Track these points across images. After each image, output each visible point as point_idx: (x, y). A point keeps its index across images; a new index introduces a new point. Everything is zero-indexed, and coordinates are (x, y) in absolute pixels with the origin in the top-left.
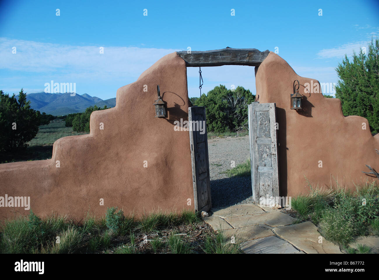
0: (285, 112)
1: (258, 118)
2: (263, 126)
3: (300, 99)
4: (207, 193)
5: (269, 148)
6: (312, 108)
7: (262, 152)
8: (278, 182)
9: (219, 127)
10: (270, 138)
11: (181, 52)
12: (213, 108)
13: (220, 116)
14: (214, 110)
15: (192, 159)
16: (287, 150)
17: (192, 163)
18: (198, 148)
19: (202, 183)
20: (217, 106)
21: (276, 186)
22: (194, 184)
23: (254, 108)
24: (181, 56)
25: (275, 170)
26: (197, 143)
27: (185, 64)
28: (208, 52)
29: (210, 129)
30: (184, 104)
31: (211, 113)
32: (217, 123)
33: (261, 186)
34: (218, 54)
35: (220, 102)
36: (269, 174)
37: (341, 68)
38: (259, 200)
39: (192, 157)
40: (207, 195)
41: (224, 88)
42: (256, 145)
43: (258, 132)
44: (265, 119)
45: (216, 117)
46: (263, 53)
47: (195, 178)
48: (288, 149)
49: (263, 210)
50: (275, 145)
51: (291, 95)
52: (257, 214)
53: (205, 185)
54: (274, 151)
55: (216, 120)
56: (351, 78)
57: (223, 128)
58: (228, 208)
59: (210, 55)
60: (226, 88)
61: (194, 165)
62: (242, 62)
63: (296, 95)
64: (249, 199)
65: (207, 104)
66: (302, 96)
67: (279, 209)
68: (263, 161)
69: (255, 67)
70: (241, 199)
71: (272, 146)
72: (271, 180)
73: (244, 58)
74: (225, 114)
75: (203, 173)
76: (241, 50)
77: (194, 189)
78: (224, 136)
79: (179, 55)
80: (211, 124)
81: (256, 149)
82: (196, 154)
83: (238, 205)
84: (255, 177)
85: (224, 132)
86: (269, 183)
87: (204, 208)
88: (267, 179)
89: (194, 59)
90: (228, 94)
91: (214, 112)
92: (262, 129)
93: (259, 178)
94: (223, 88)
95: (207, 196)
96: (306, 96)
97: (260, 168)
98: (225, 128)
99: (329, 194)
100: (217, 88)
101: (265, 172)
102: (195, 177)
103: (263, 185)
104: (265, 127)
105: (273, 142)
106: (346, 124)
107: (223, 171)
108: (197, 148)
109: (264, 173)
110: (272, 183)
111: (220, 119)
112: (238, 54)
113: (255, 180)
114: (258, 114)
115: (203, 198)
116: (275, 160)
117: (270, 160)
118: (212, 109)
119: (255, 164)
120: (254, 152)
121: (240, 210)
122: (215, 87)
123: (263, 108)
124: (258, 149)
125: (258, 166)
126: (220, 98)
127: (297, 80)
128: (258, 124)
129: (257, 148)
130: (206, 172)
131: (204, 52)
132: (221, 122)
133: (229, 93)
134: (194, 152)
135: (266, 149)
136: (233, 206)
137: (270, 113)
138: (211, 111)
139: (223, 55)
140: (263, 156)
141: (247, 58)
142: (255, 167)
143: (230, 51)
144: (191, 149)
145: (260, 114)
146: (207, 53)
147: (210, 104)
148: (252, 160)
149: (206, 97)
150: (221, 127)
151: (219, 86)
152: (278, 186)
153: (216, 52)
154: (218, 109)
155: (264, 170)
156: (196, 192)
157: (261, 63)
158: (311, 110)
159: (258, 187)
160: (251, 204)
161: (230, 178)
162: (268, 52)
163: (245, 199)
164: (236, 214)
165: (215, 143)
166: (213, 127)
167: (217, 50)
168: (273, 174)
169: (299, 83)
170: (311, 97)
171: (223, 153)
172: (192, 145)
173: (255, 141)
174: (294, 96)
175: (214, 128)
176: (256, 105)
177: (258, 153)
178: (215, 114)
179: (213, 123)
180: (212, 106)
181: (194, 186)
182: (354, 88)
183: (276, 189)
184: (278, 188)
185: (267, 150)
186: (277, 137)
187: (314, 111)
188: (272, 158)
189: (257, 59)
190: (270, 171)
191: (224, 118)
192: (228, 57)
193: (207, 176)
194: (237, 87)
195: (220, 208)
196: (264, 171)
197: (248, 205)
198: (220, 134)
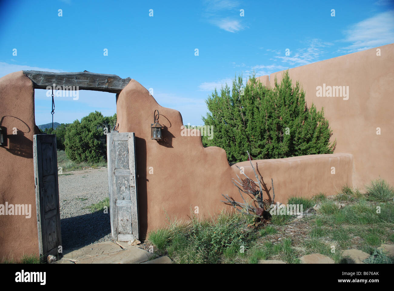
0: (145, 141)
1: (117, 148)
2: (122, 156)
3: (160, 129)
4: (56, 232)
5: (127, 180)
6: (173, 138)
7: (121, 184)
8: (137, 216)
9: (93, 156)
10: (129, 169)
11: (29, 72)
12: (87, 135)
13: (94, 145)
14: (87, 138)
15: (36, 194)
16: (147, 182)
17: (36, 199)
18: (45, 182)
19: (49, 223)
20: (91, 134)
21: (136, 220)
22: (39, 223)
23: (112, 137)
24: (29, 76)
25: (133, 203)
26: (43, 176)
27: (32, 85)
28: (62, 74)
29: (83, 159)
30: (28, 130)
31: (84, 141)
32: (90, 152)
33: (119, 222)
34: (73, 77)
35: (95, 129)
36: (127, 208)
37: (211, 101)
38: (117, 236)
39: (36, 192)
40: (56, 235)
41: (100, 114)
42: (115, 177)
43: (116, 163)
44: (123, 149)
45: (90, 146)
46: (124, 81)
47: (40, 217)
48: (148, 180)
49: (120, 248)
50: (133, 177)
51: (152, 125)
52: (113, 252)
53: (54, 224)
54: (133, 183)
55: (90, 150)
56: (218, 110)
57: (97, 158)
58: (82, 249)
59: (65, 77)
60: (102, 114)
61: (39, 202)
62: (100, 87)
63: (156, 125)
64: (108, 236)
65: (80, 131)
66: (161, 126)
67: (138, 244)
68: (121, 194)
69: (116, 94)
70: (99, 237)
71: (131, 177)
72: (130, 215)
73: (103, 83)
74: (100, 142)
75: (50, 210)
76: (100, 75)
77: (39, 230)
78: (97, 166)
79: (26, 74)
80: (84, 153)
81: (115, 182)
82: (42, 190)
83: (94, 244)
84: (113, 212)
85: (98, 162)
86: (128, 218)
87: (52, 251)
88: (125, 213)
89: (45, 80)
90: (104, 122)
91: (87, 141)
92: (121, 160)
93: (117, 212)
94: (98, 115)
95: (56, 237)
96: (167, 127)
97: (118, 201)
98: (100, 158)
99: (189, 225)
100: (92, 114)
101: (124, 205)
102: (40, 215)
103: (122, 220)
104: (124, 158)
105: (132, 174)
106: (206, 155)
107: (87, 205)
108: (43, 181)
109: (123, 207)
110: (130, 217)
111: (94, 148)
112: (97, 79)
113: (113, 215)
114: (116, 143)
115: (50, 239)
116: (134, 193)
117: (129, 192)
118: (85, 137)
119: (113, 198)
120: (112, 185)
121: (95, 250)
122: (90, 113)
123: (122, 138)
124: (117, 181)
125: (116, 199)
126: (95, 125)
127: (157, 110)
128: (116, 155)
129: (115, 180)
130: (55, 209)
131: (57, 74)
132: (95, 151)
133: (105, 120)
134: (38, 187)
135: (124, 181)
136: (88, 245)
137: (129, 143)
138: (85, 139)
139: (79, 79)
140: (122, 189)
141: (106, 84)
142: (113, 201)
143: (87, 76)
144: (35, 183)
145: (119, 144)
146: (60, 75)
147: (83, 131)
148: (110, 193)
149: (79, 124)
150: (96, 157)
151: (95, 112)
152: (137, 221)
153: (71, 75)
154: (93, 137)
155: (122, 203)
156: (41, 233)
157: (122, 90)
158: (171, 141)
159: (116, 222)
160: (109, 242)
161: (93, 214)
162: (129, 80)
163: (103, 237)
164: (90, 254)
165: (86, 174)
166: (86, 157)
167: (73, 73)
168: (132, 208)
169: (158, 113)
170: (171, 127)
171: (93, 185)
172: (36, 178)
173: (113, 173)
174: (154, 126)
175: (88, 158)
176: (115, 134)
177: (116, 186)
178: (88, 143)
179: (86, 152)
180: (85, 133)
181: (38, 226)
182: (220, 120)
183: (135, 223)
184: (137, 222)
185: (126, 182)
186: (135, 169)
187: (174, 142)
188: (131, 191)
189: (117, 86)
190: (129, 204)
191: (99, 147)
192: (85, 81)
193: (56, 213)
194: (114, 114)
195: (73, 249)
196: (122, 205)
197: (106, 243)
198: (93, 164)
